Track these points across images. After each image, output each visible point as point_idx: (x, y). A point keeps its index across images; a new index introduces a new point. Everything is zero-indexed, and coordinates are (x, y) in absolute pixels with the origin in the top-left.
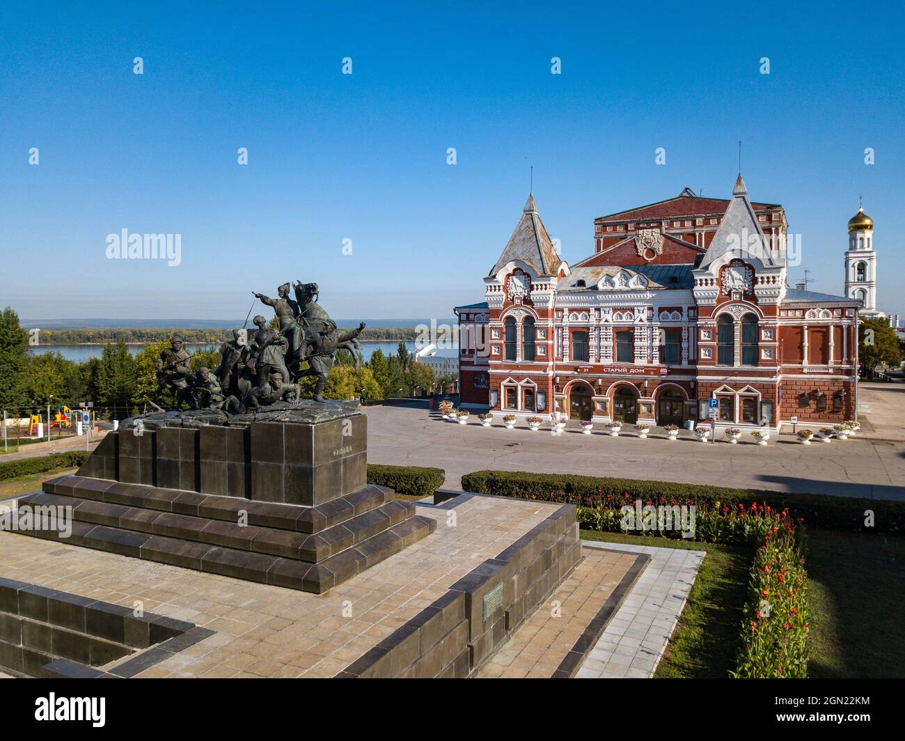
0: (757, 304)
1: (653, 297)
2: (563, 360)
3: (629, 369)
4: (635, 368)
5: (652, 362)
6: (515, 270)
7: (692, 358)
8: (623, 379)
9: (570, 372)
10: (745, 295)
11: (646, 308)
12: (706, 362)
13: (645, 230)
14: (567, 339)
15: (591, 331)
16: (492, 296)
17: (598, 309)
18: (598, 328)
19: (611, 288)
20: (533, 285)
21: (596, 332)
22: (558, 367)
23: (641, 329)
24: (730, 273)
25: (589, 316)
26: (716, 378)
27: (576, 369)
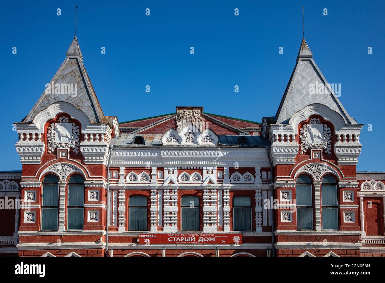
0: (337, 164)
1: (224, 155)
2: (117, 230)
3: (197, 238)
4: (204, 236)
5: (223, 230)
6: (59, 116)
7: (266, 225)
8: (189, 250)
9: (127, 244)
10: (324, 153)
11: (216, 168)
12: (286, 226)
13: (186, 110)
14: (123, 204)
15: (152, 194)
16: (25, 146)
17: (161, 169)
18: (161, 190)
19: (176, 144)
20: (84, 135)
21: (159, 196)
22: (112, 239)
23: (210, 192)
24: (309, 130)
25: (151, 176)
26: (297, 243)
27: (134, 240)
